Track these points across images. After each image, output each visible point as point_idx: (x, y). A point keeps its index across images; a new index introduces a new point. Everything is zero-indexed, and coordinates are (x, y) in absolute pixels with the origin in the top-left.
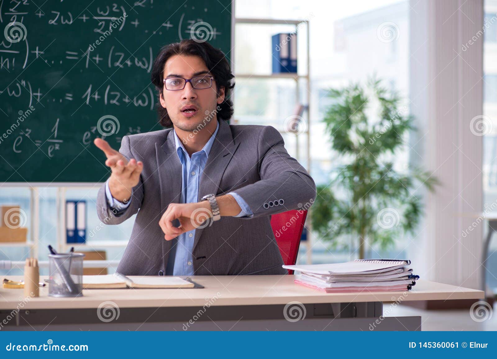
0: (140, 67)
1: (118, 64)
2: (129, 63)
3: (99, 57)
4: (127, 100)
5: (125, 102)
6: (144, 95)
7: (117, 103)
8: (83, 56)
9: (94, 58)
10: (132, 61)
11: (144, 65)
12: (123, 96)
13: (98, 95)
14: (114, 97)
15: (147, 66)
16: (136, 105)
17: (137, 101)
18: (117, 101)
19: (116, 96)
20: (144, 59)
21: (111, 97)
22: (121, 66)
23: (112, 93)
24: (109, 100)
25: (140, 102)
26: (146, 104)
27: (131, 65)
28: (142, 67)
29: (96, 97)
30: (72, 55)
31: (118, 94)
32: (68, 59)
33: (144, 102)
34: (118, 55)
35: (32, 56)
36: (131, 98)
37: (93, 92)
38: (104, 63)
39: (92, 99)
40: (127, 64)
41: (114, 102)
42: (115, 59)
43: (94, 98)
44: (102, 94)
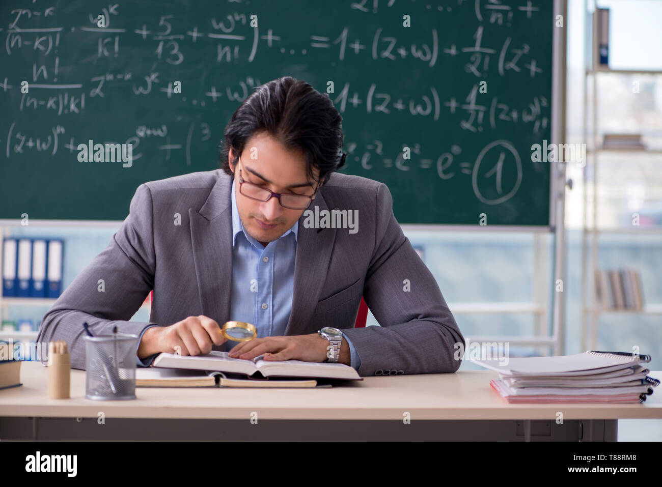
0: (419, 58)
1: (387, 54)
2: (403, 52)
3: (361, 43)
4: (399, 106)
5: (397, 109)
6: (426, 99)
7: (386, 111)
8: (337, 42)
9: (352, 46)
10: (408, 50)
11: (425, 54)
12: (394, 100)
13: (359, 98)
14: (380, 101)
15: (428, 57)
16: (413, 111)
17: (415, 107)
18: (387, 107)
19: (383, 100)
20: (426, 47)
21: (376, 102)
22: (392, 57)
23: (379, 96)
24: (373, 105)
25: (419, 109)
26: (428, 111)
27: (406, 56)
28: (423, 58)
29: (355, 101)
30: (320, 42)
31: (387, 97)
32: (314, 48)
33: (424, 108)
34: (387, 42)
35: (263, 43)
36: (407, 104)
37: (350, 95)
38: (366, 52)
39: (349, 104)
40: (400, 54)
41: (381, 108)
42: (383, 46)
43: (352, 104)
44: (363, 98)
